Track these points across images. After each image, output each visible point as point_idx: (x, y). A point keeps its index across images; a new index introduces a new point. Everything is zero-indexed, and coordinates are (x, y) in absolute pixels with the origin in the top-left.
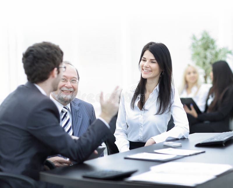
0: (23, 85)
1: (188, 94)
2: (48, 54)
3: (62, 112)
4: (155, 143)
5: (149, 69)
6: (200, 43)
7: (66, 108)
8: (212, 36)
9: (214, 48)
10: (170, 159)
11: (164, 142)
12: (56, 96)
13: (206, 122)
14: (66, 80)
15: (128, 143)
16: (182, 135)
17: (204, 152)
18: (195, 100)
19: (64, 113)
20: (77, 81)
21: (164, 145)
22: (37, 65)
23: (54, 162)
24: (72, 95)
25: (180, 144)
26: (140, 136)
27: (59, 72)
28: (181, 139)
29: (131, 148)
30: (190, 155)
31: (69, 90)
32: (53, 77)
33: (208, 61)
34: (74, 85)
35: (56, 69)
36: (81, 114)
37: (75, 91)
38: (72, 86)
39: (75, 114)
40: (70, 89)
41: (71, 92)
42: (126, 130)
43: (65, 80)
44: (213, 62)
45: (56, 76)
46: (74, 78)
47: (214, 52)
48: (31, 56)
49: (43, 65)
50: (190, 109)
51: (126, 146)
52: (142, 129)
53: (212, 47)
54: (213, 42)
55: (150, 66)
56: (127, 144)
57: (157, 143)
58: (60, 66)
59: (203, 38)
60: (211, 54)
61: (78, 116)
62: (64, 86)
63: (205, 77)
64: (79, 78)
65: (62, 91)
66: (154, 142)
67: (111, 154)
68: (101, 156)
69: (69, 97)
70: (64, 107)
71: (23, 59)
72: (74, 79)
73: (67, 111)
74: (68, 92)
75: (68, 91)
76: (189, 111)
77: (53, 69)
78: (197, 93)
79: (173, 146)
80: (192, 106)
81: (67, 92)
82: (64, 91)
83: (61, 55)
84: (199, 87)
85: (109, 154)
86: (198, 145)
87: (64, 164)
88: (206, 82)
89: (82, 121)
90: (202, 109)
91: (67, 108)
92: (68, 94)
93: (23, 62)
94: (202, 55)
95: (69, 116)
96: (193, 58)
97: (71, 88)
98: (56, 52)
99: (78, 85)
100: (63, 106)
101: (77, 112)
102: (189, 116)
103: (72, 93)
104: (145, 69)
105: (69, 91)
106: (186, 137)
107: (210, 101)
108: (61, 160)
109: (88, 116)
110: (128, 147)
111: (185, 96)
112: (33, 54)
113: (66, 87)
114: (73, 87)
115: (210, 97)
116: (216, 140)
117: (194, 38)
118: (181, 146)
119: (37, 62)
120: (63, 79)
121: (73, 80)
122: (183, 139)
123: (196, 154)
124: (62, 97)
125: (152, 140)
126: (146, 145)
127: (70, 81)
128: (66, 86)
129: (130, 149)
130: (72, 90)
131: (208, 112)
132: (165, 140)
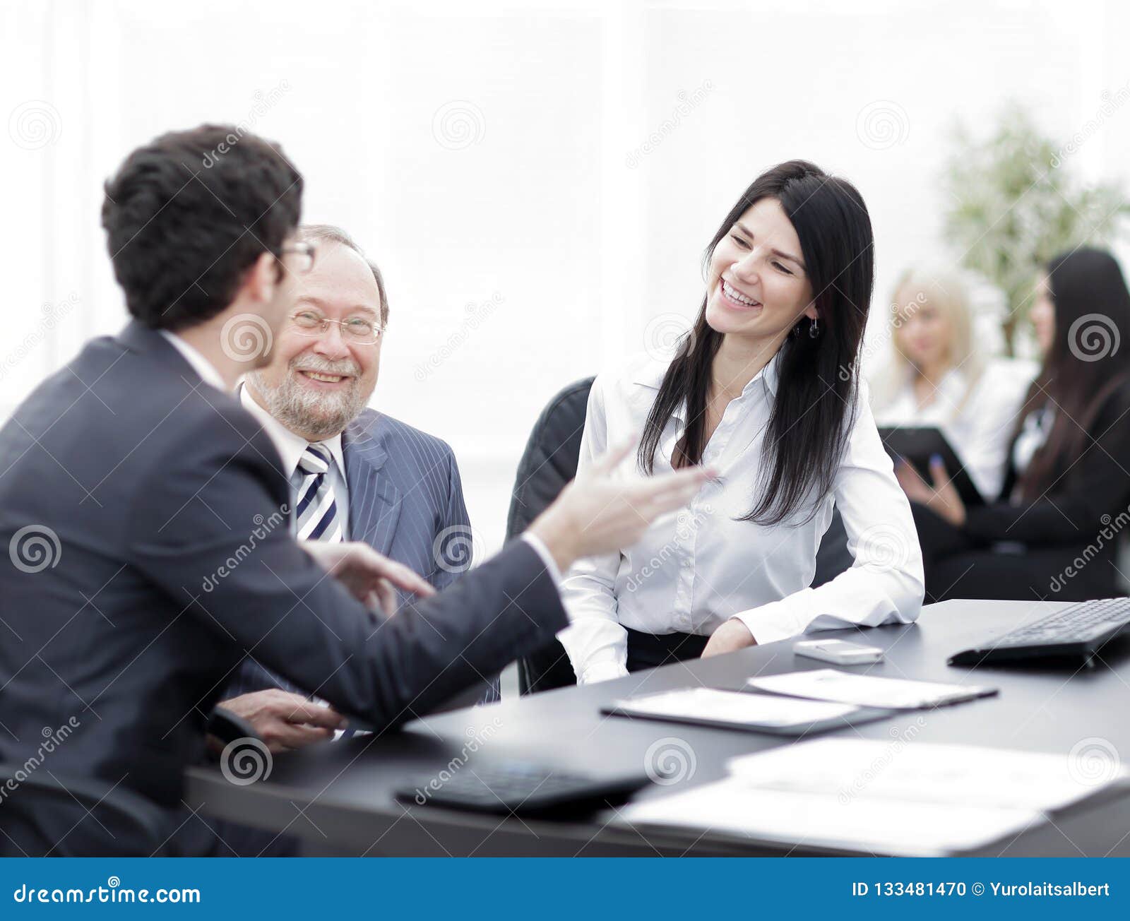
0: (109, 339)
1: (921, 408)
2: (232, 184)
3: (302, 470)
4: (754, 642)
5: (753, 293)
6: (987, 161)
7: (318, 454)
8: (1049, 126)
9: (1053, 188)
10: (826, 721)
11: (798, 638)
12: (272, 395)
13: (1008, 548)
14: (321, 321)
15: (622, 635)
16: (890, 611)
17: (993, 694)
18: (955, 438)
19: (311, 479)
20: (377, 325)
21: (798, 655)
22: (174, 238)
23: (256, 715)
24: (350, 394)
25: (877, 650)
26: (679, 612)
27: (280, 276)
28: (881, 626)
29: (634, 665)
30: (924, 708)
31: (335, 369)
32: (255, 297)
33: (1021, 251)
34: (361, 345)
35: (267, 259)
36: (392, 489)
37: (365, 376)
38: (349, 348)
39: (362, 487)
40: (340, 365)
41: (344, 378)
42: (611, 576)
43: (318, 316)
44: (1050, 253)
45: (267, 291)
46: (361, 309)
47: (1052, 204)
48: (145, 196)
49: (206, 239)
50: (930, 481)
51: (613, 651)
52: (690, 578)
53: (1048, 181)
54: (1048, 156)
55: (760, 280)
56: (615, 645)
57: (760, 642)
58: (288, 244)
59: (1004, 137)
60: (1040, 213)
61: (380, 497)
62: (309, 347)
63: (1009, 329)
64: (385, 313)
65: (299, 376)
66: (749, 639)
67: (534, 691)
68: (490, 700)
69: (332, 402)
70: (309, 449)
71: (106, 211)
72: (362, 315)
73: (322, 466)
74: (330, 379)
75: (327, 375)
76: (922, 493)
77: (254, 258)
78: (964, 402)
79: (840, 661)
80: (937, 467)
81: (323, 378)
82: (312, 376)
83: (291, 187)
84: (974, 377)
85: (524, 691)
86: (965, 661)
87: (306, 727)
88: (1010, 352)
89: (398, 523)
90: (988, 485)
91: (326, 453)
92: (330, 391)
93: (106, 225)
94: (997, 220)
95: (332, 493)
96: (951, 231)
97: (345, 358)
98: (267, 177)
99: (378, 346)
100: (307, 444)
101: (373, 477)
102: (925, 518)
103: (347, 382)
104: (730, 285)
105: (333, 376)
106: (905, 621)
107: (1026, 449)
108: (291, 709)
109: (430, 500)
110: (619, 659)
111: (905, 414)
112: (155, 183)
113: (319, 353)
114: (355, 356)
115: (1031, 423)
116: (1050, 636)
117: (960, 135)
118: (879, 659)
119: (177, 224)
120: (308, 317)
121: (355, 320)
122: (892, 626)
123: (954, 703)
124: (301, 405)
125: (740, 626)
126: (708, 651)
127: (340, 326)
128: (319, 348)
129: (632, 666)
130: (349, 368)
131: (1017, 497)
132: (801, 630)
